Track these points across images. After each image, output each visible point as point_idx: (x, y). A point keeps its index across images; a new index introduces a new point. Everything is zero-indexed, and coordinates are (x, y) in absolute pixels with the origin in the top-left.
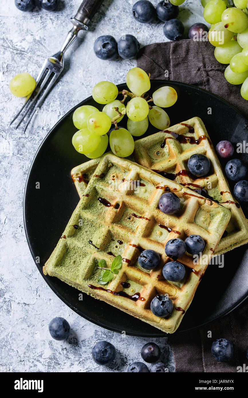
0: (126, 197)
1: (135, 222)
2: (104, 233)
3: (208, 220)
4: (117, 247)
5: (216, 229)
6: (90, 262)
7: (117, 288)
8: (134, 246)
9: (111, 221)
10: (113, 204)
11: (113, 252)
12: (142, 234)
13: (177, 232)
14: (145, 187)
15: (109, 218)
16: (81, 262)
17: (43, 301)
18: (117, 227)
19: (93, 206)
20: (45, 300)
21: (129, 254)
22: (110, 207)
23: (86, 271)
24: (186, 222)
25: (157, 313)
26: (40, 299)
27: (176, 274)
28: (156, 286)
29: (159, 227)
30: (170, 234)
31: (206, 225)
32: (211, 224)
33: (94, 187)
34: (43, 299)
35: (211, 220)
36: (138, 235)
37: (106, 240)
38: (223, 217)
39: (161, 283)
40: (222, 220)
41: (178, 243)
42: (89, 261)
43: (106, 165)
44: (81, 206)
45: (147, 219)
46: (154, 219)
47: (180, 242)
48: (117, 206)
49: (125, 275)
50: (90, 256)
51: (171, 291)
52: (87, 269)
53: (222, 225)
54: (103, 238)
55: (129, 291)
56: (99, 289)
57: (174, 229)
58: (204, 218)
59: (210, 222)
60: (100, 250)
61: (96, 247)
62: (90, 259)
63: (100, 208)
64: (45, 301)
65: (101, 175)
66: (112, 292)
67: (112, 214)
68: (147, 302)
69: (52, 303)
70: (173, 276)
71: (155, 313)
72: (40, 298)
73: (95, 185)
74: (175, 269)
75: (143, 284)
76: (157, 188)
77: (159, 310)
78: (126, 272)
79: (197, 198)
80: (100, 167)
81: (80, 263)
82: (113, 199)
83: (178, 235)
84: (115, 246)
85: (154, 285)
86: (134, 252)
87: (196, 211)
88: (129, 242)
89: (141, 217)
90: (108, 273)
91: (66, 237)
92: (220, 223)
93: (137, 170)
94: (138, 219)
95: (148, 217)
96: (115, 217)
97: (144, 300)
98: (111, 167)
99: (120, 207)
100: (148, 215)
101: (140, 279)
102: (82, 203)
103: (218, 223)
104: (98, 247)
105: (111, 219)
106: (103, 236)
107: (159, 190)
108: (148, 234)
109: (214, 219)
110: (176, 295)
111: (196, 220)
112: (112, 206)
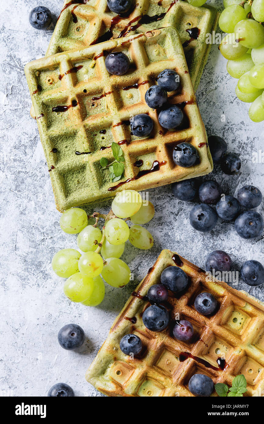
0: (76, 89)
1: (100, 104)
2: (84, 135)
3: (161, 50)
4: (103, 138)
5: (175, 52)
6: (93, 169)
7: (134, 172)
8: (118, 124)
9: (80, 120)
10: (69, 105)
11: (104, 146)
12: (116, 109)
13: (146, 82)
14: (84, 67)
15: (77, 119)
16: (84, 176)
17: (29, 360)
18: (90, 121)
19: (53, 120)
20: (31, 359)
21: (120, 135)
22: (69, 110)
23: (96, 180)
24: (144, 66)
25: (186, 164)
26: (25, 358)
27: (175, 117)
28: (166, 142)
29: (125, 91)
30: (140, 89)
31: (163, 55)
32: (167, 51)
33: (42, 104)
34: (29, 358)
35: (163, 48)
36: (114, 112)
37: (90, 141)
38: (172, 37)
39: (168, 136)
40: (173, 40)
41: (155, 90)
42: (91, 169)
43: (34, 76)
44: (43, 129)
45: (109, 93)
46: (116, 88)
47: (156, 88)
48: (74, 103)
49: (131, 155)
50: (89, 165)
51: (182, 136)
52: (95, 178)
53: (177, 45)
54: (86, 140)
55: (145, 167)
56: (120, 186)
57: (140, 82)
58: (157, 51)
59: (164, 50)
60: (92, 153)
61: (87, 153)
62: (91, 167)
63: (60, 118)
64: (31, 361)
65: (38, 89)
66: (133, 179)
67: (76, 114)
68: (169, 162)
69: (39, 364)
70: (174, 121)
71: (185, 165)
72: (26, 356)
73: (41, 101)
74: (171, 114)
75: (154, 150)
76: (96, 59)
77: (186, 160)
78: (130, 152)
79: (137, 40)
80: (31, 82)
81: (84, 178)
82: (65, 100)
83: (147, 84)
84: (101, 139)
85: (164, 143)
86: (123, 130)
87: (144, 51)
88: (111, 124)
89: (102, 96)
90: (116, 165)
91: (54, 166)
92: (175, 44)
93: (66, 59)
94: (101, 99)
95: (110, 90)
96: (81, 114)
97: (166, 162)
98: (39, 75)
99: (77, 102)
100: (107, 89)
101: (146, 148)
102: (43, 126)
103: (173, 45)
104: (89, 151)
105: (80, 119)
106: (85, 138)
107: (98, 59)
108: (120, 105)
109: (166, 45)
110: (189, 136)
111: (151, 58)
112: (70, 106)
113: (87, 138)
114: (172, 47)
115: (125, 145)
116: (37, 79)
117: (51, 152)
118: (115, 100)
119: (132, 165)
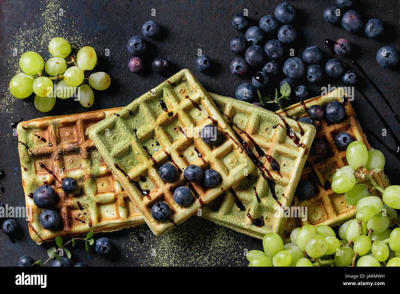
0: (181, 112)
1: (177, 134)
5: (235, 174)
6: (127, 146)
7: (135, 178)
8: (166, 153)
11: (148, 148)
12: (177, 147)
13: (204, 161)
14: (201, 111)
15: (160, 120)
18: (162, 131)
19: (153, 103)
21: (159, 157)
22: (165, 112)
23: (119, 151)
24: (215, 156)
28: (165, 194)
29: (194, 149)
30: (198, 159)
31: (231, 167)
32: (235, 169)
33: (162, 90)
36: (174, 147)
37: (147, 136)
38: (244, 168)
39: (170, 193)
42: (126, 144)
43: (181, 77)
45: (187, 137)
46: (193, 140)
47: (199, 171)
48: (171, 114)
49: (147, 171)
50: (129, 142)
51: (174, 204)
53: (240, 174)
54: (146, 132)
55: (143, 185)
56: (121, 171)
57: (203, 157)
58: (232, 161)
59: (234, 166)
60: (139, 141)
61: (137, 137)
62: (128, 144)
63: (158, 108)
65: (173, 83)
66: (129, 179)
67: (163, 118)
68: (151, 202)
75: (157, 186)
76: (209, 118)
78: (149, 169)
79: (233, 142)
80: (176, 77)
81: (118, 141)
82: (171, 107)
83: (204, 163)
84: (152, 144)
85: (164, 192)
86: (164, 158)
87: (228, 152)
88: (164, 147)
89: (184, 133)
91: (119, 116)
92: (240, 172)
94: (181, 133)
96: (165, 122)
97: (150, 199)
98: (183, 81)
99: (173, 116)
101: (156, 180)
102: (146, 97)
104: (139, 138)
105: (161, 122)
106: (148, 131)
107: (209, 120)
108: (181, 149)
109: (238, 166)
110: (176, 209)
111: (225, 159)
112: (167, 112)
113: (148, 133)
114: (238, 171)
115: (153, 163)
116: (180, 81)
117: (129, 110)
118: (183, 144)
119: (140, 174)
